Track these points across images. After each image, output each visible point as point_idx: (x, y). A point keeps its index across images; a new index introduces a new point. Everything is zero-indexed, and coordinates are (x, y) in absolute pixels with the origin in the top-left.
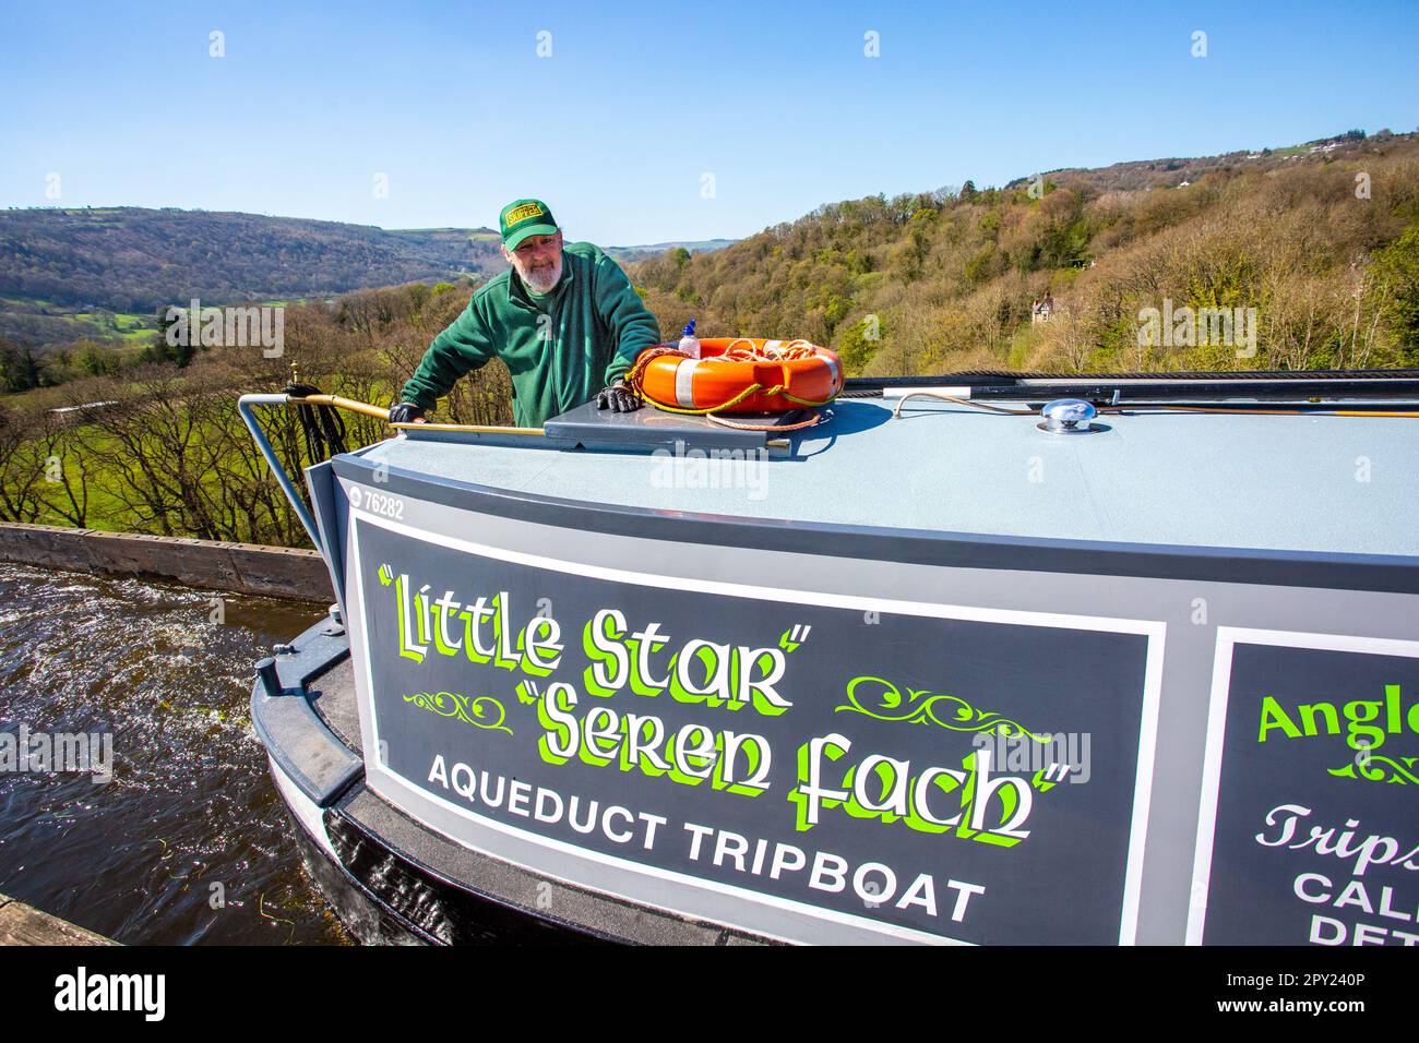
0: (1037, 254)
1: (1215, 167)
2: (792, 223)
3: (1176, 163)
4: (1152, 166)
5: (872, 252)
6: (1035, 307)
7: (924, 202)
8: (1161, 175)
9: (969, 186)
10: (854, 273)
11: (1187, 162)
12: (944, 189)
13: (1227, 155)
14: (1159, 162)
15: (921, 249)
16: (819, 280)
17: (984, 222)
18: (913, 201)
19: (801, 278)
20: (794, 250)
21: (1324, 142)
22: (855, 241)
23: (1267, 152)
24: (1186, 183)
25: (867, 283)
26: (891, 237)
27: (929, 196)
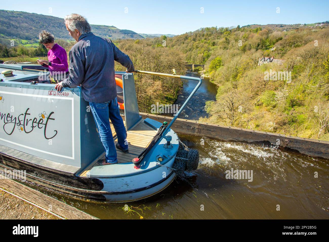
0: (258, 45)
1: (292, 27)
2: (193, 32)
3: (283, 26)
4: (277, 26)
5: (214, 41)
7: (227, 30)
8: (279, 28)
9: (239, 26)
10: (210, 46)
11: (285, 25)
12: (232, 27)
13: (295, 25)
14: (279, 25)
15: (227, 41)
16: (202, 47)
17: (244, 36)
18: (224, 29)
19: (197, 46)
20: (194, 39)
21: (319, 23)
22: (210, 38)
23: (305, 25)
24: (285, 31)
25: (213, 49)
26: (219, 38)
27: (228, 28)
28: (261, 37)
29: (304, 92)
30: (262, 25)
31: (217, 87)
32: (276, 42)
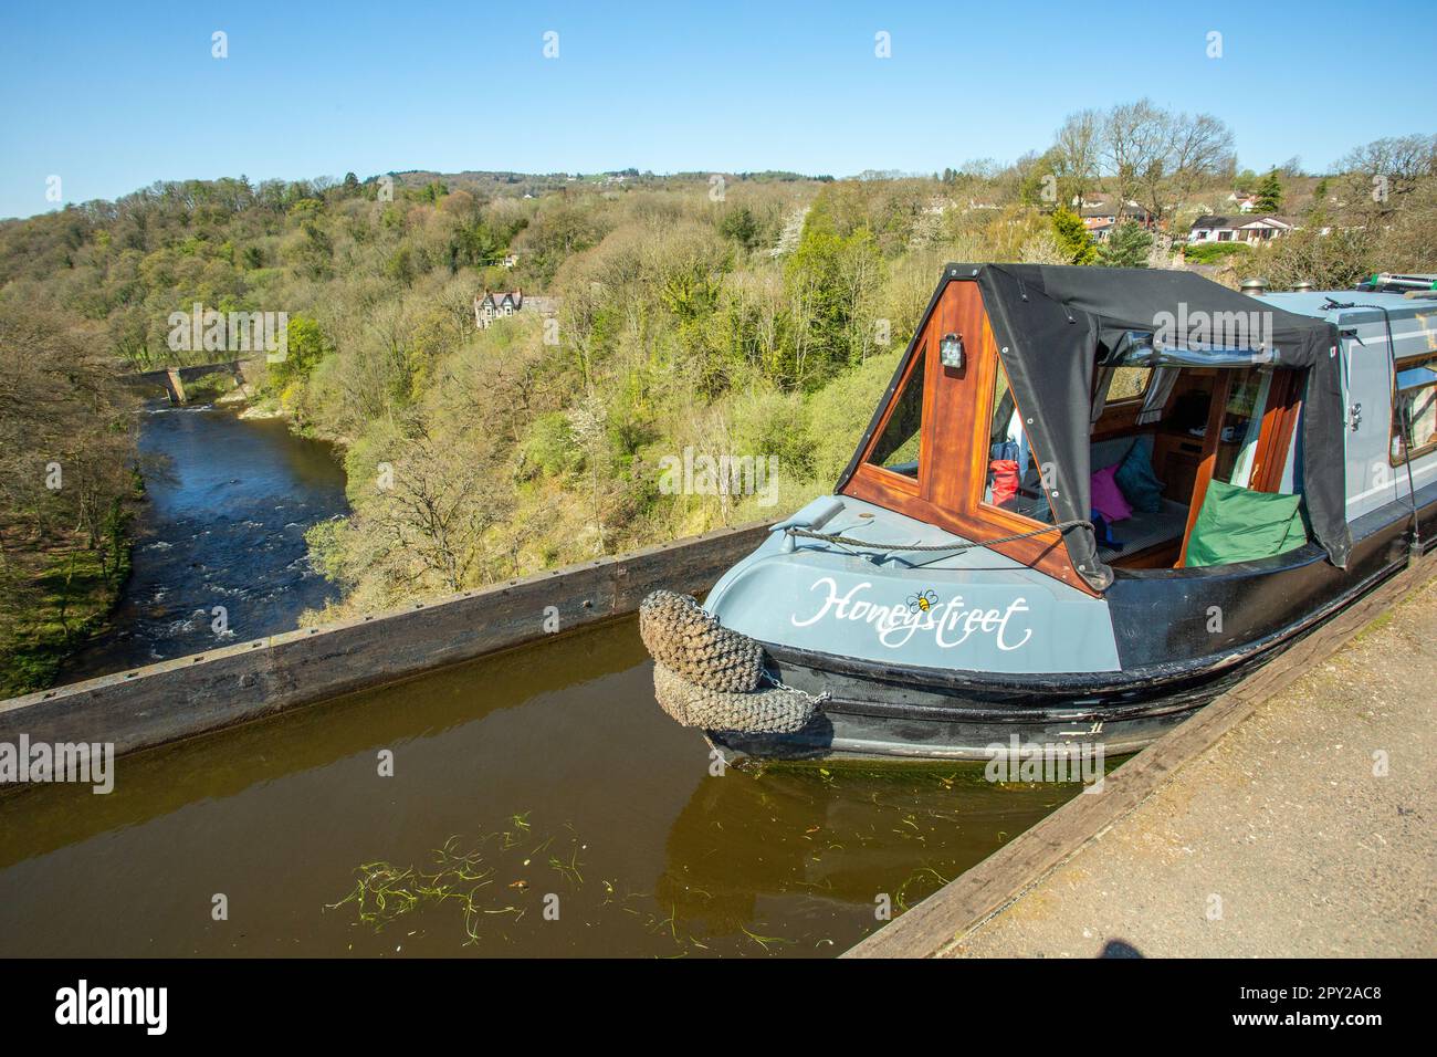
0: (455, 252)
1: (546, 185)
2: (114, 202)
3: (515, 177)
4: (497, 177)
5: (255, 243)
6: (477, 304)
7: (301, 191)
8: (507, 187)
9: (351, 178)
10: (239, 268)
11: (523, 177)
12: (323, 179)
13: (552, 176)
14: (501, 174)
15: (320, 242)
16: (194, 278)
17: (387, 217)
18: (287, 188)
19: (163, 273)
20: (131, 238)
21: (615, 174)
22: (225, 230)
23: (579, 176)
24: (528, 196)
25: (261, 283)
26: (272, 228)
27: (305, 183)
28: (453, 219)
29: (645, 394)
30: (443, 173)
31: (336, 452)
32: (511, 237)
